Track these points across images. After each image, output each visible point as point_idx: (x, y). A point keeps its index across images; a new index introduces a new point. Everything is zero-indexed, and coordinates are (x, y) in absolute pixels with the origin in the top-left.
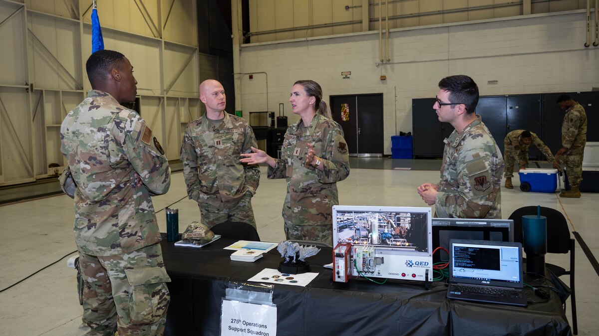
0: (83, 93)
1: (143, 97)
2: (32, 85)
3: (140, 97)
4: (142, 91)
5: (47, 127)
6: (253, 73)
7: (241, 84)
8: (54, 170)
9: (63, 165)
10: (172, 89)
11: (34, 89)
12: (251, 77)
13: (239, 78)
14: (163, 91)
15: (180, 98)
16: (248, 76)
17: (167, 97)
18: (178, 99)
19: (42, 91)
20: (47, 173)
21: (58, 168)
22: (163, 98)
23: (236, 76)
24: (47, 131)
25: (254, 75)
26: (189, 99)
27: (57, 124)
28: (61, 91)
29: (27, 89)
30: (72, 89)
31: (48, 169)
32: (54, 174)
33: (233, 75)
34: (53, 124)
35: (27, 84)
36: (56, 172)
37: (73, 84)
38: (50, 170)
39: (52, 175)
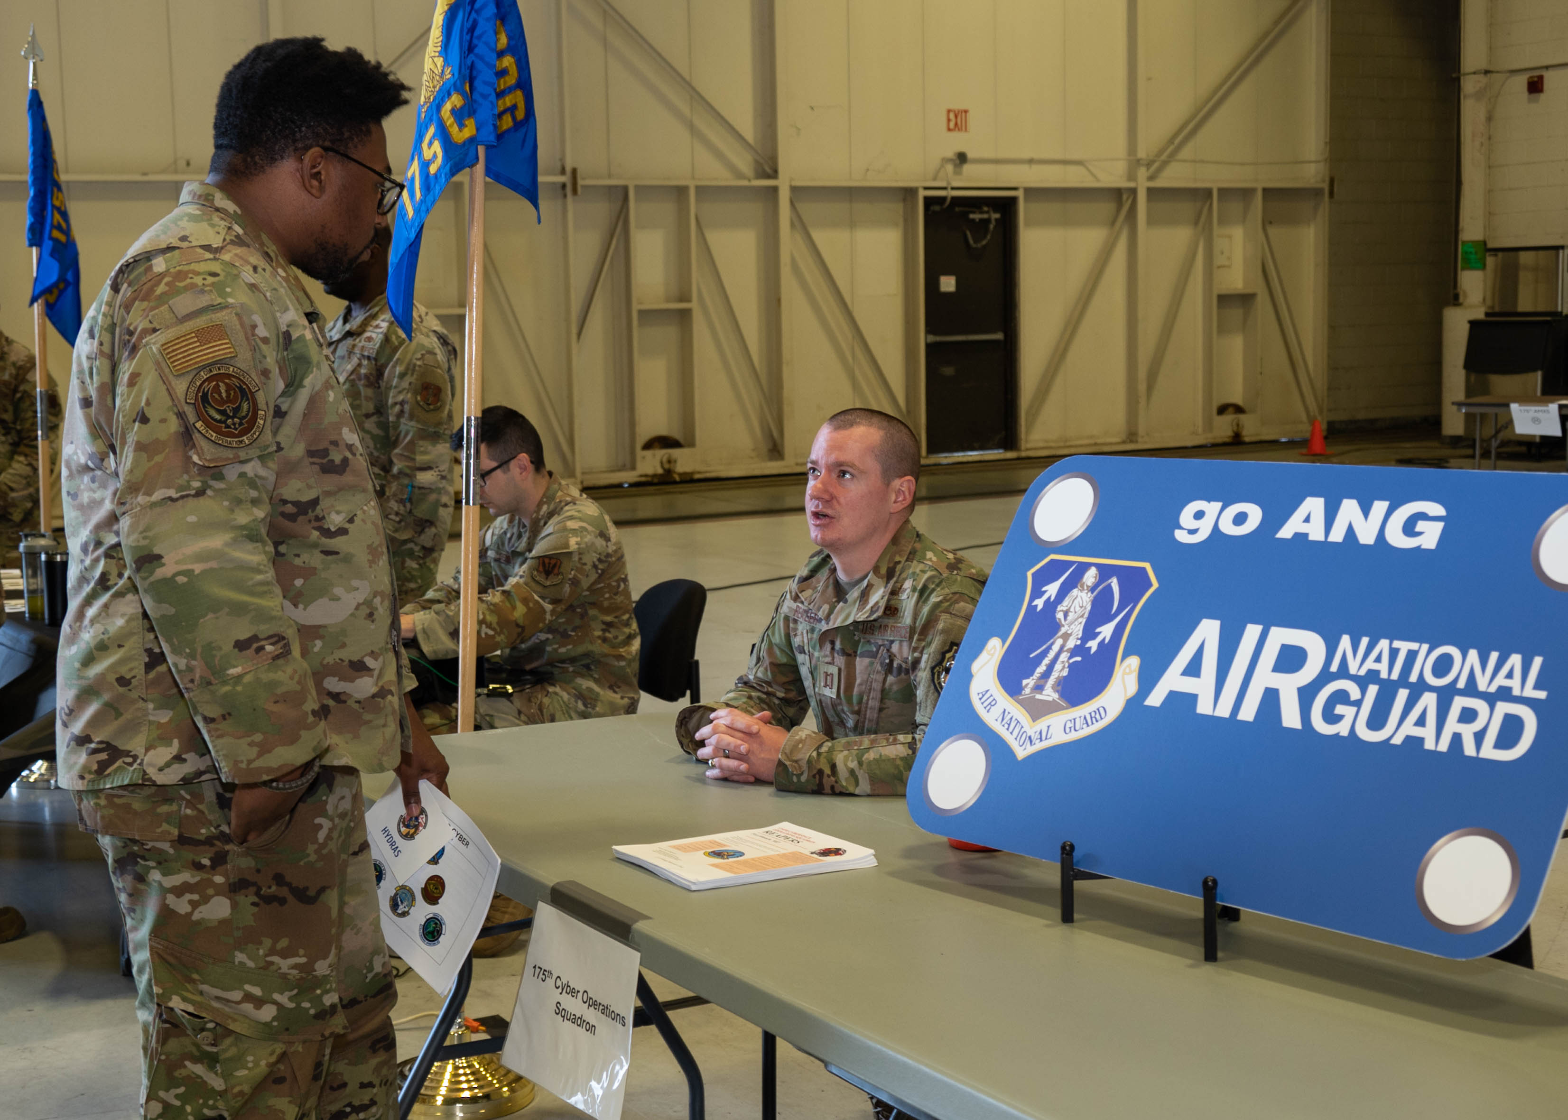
0: (775, 189)
1: (1032, 193)
2: (574, 171)
3: (1020, 194)
4: (1035, 168)
5: (641, 312)
6: (1547, 68)
7: (1489, 119)
8: (658, 458)
9: (692, 444)
10: (1186, 153)
11: (580, 182)
12: (1535, 86)
13: (1479, 95)
14: (1134, 163)
15: (1221, 191)
16: (1521, 82)
17: (1150, 191)
18: (1208, 193)
19: (625, 189)
20: (633, 468)
21: (675, 453)
22: (1133, 191)
23: (1469, 85)
24: (640, 325)
25: (1548, 76)
26: (1265, 190)
27: (681, 300)
28: (692, 184)
29: (564, 186)
30: (740, 175)
31: (640, 453)
32: (660, 471)
33: (1458, 79)
34: (668, 300)
35: (563, 172)
36: (667, 466)
37: (744, 163)
38: (644, 458)
39: (654, 476)
